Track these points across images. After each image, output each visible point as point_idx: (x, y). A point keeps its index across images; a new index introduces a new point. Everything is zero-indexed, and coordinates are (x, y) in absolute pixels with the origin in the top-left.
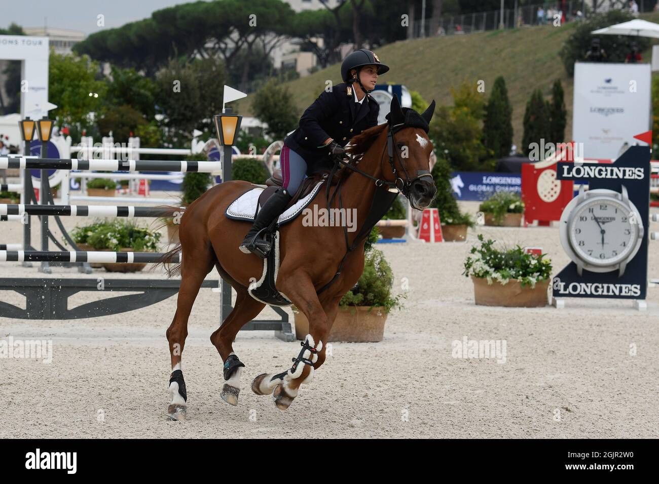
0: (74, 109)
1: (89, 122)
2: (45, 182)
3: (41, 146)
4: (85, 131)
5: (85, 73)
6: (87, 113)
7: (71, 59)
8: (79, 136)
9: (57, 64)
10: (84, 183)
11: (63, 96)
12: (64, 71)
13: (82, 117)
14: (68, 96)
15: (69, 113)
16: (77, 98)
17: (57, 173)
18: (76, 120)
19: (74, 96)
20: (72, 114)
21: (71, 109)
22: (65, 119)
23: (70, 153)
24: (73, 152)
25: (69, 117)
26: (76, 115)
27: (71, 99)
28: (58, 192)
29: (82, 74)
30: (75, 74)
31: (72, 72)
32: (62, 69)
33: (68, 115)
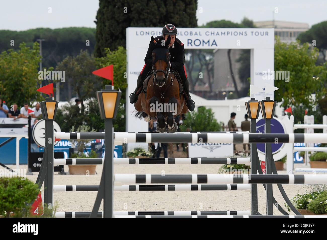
0: (297, 92)
1: (311, 103)
3: (265, 125)
4: (307, 110)
6: (309, 94)
9: (282, 52)
10: (307, 156)
12: (288, 58)
13: (305, 98)
14: (292, 80)
15: (293, 95)
16: (300, 81)
17: (282, 148)
18: (299, 101)
19: (298, 80)
20: (296, 96)
21: (295, 91)
22: (291, 100)
23: (294, 130)
24: (296, 129)
25: (293, 98)
26: (300, 96)
27: (295, 82)
28: (284, 164)
29: (304, 60)
30: (298, 60)
31: (295, 59)
32: (287, 56)
33: (293, 96)
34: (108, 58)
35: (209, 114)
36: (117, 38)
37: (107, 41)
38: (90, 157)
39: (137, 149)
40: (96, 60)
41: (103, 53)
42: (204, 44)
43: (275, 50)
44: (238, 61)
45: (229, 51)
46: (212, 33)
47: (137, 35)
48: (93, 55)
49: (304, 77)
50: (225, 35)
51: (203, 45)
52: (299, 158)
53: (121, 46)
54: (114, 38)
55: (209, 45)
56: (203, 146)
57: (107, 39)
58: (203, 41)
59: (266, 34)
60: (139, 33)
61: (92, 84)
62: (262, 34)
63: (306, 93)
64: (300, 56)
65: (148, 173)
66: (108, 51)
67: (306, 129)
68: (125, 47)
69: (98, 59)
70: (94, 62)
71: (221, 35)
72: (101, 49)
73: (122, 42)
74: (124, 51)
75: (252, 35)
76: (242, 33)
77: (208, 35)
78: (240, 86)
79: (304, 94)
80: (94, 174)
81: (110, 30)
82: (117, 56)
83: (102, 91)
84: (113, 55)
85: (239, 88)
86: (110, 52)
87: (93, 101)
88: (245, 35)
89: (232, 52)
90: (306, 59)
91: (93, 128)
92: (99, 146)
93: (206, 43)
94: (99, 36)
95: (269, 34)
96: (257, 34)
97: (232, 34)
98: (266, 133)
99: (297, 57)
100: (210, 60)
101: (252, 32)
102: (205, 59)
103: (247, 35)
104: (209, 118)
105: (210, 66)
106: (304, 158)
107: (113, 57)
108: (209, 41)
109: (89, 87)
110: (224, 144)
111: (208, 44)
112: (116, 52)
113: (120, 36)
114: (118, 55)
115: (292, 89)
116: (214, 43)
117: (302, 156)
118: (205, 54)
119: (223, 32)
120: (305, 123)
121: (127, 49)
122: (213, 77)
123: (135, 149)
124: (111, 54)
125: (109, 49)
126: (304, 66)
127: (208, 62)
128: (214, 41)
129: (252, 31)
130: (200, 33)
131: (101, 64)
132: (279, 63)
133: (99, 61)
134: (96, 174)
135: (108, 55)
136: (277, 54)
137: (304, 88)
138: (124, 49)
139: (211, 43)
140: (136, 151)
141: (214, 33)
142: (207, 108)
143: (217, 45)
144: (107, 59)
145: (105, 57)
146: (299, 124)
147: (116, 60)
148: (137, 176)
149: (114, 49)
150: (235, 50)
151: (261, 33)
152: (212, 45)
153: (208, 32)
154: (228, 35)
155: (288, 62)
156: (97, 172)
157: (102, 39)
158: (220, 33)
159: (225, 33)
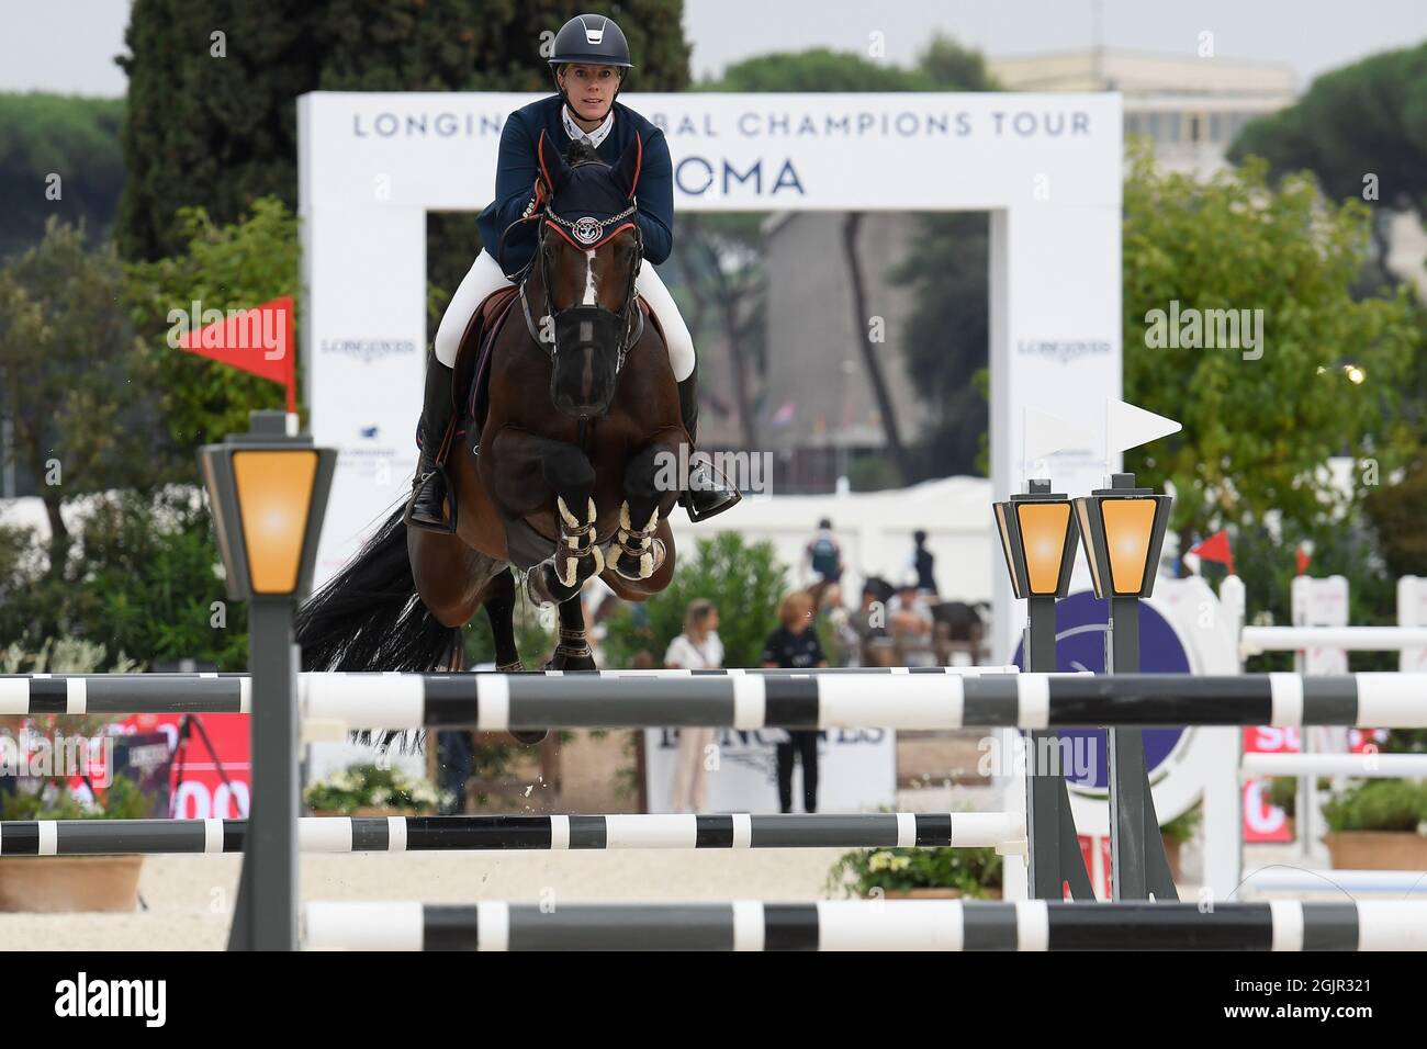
0: (1252, 446)
1: (1328, 509)
2: (1134, 799)
3: (1108, 629)
4: (1307, 548)
5: (1304, 264)
6: (1316, 460)
7: (1230, 194)
8: (1279, 576)
9: (1165, 223)
10: (1311, 805)
11: (1194, 383)
12: (1200, 260)
13: (1297, 482)
14: (1224, 382)
15: (1226, 463)
16: (1264, 388)
17: (1180, 758)
18: (1264, 496)
19: (1255, 380)
20: (1248, 471)
21: (1238, 444)
22: (1219, 491)
23: (1244, 658)
24: (1256, 650)
25: (1228, 483)
26: (1267, 472)
27: (1239, 394)
28: (1184, 849)
29: (1290, 269)
30: (1256, 268)
31: (1239, 262)
32: (1192, 246)
33: (1226, 473)
34: (200, 266)
35: (756, 572)
36: (244, 151)
37: (187, 167)
38: (107, 816)
39: (362, 772)
40: (132, 276)
41: (167, 237)
42: (732, 181)
43: (1126, 211)
44: (903, 277)
45: (853, 221)
46: (773, 124)
47: (358, 133)
48: (109, 249)
49: (1288, 365)
50: (847, 131)
51: (726, 190)
52: (1265, 814)
53: (272, 196)
54: (226, 153)
55: (759, 190)
56: (727, 750)
57: (192, 156)
58: (728, 169)
59: (1076, 126)
60: (367, 125)
61: (113, 407)
62: (1054, 126)
63: (1303, 453)
64: (1266, 248)
65: (488, 896)
66: (201, 223)
67: (1303, 652)
68: (292, 204)
69: (142, 267)
70: (121, 290)
71: (828, 132)
72: (156, 215)
73: (271, 175)
74: (289, 224)
75: (999, 130)
76: (945, 118)
77: (755, 133)
78: (915, 419)
79: (1292, 458)
80: (130, 910)
81: (206, 110)
82: (245, 254)
83: (236, 441)
84: (225, 247)
85: (909, 433)
86: (211, 231)
87: (118, 505)
88: (960, 133)
89: (866, 228)
90: (1300, 266)
91: (122, 655)
92: (151, 755)
93: (742, 180)
94: (144, 140)
95: (1091, 127)
96: (1026, 126)
97: (885, 130)
98: (1115, 671)
99: (1249, 251)
100: (745, 271)
101: (999, 116)
102: (719, 270)
103: (967, 130)
104: (760, 594)
105: (745, 309)
106: (1290, 812)
107: (225, 260)
108: (757, 169)
109: (96, 428)
110: (842, 740)
111: (752, 181)
112: (245, 228)
113: (264, 140)
114: (253, 248)
115: (1219, 430)
116: (788, 178)
117: (1278, 803)
118: (716, 240)
119: (837, 118)
120: (1296, 618)
121: (303, 211)
122: (762, 367)
123: (351, 771)
124: (214, 243)
125: (201, 213)
126: (1291, 302)
127: (735, 283)
128: (788, 166)
129: (1000, 109)
130: (707, 120)
131: (158, 299)
132: (1148, 289)
133: (147, 279)
134: (139, 907)
135: (197, 247)
136: (1139, 238)
137: (1290, 423)
138: (287, 213)
139: (769, 177)
140: (361, 779)
141: (785, 124)
142: (749, 542)
143: (802, 191)
144: (191, 267)
145: (181, 260)
146: (1263, 625)
147: (245, 276)
148: (429, 912)
149: (231, 213)
150: (885, 217)
151: (1047, 120)
152: (774, 191)
153: (755, 117)
154: (867, 132)
155: (1199, 284)
156: (147, 901)
157: (163, 160)
158: (820, 124)
159: (845, 122)
